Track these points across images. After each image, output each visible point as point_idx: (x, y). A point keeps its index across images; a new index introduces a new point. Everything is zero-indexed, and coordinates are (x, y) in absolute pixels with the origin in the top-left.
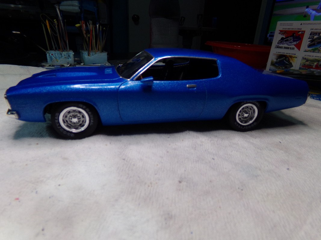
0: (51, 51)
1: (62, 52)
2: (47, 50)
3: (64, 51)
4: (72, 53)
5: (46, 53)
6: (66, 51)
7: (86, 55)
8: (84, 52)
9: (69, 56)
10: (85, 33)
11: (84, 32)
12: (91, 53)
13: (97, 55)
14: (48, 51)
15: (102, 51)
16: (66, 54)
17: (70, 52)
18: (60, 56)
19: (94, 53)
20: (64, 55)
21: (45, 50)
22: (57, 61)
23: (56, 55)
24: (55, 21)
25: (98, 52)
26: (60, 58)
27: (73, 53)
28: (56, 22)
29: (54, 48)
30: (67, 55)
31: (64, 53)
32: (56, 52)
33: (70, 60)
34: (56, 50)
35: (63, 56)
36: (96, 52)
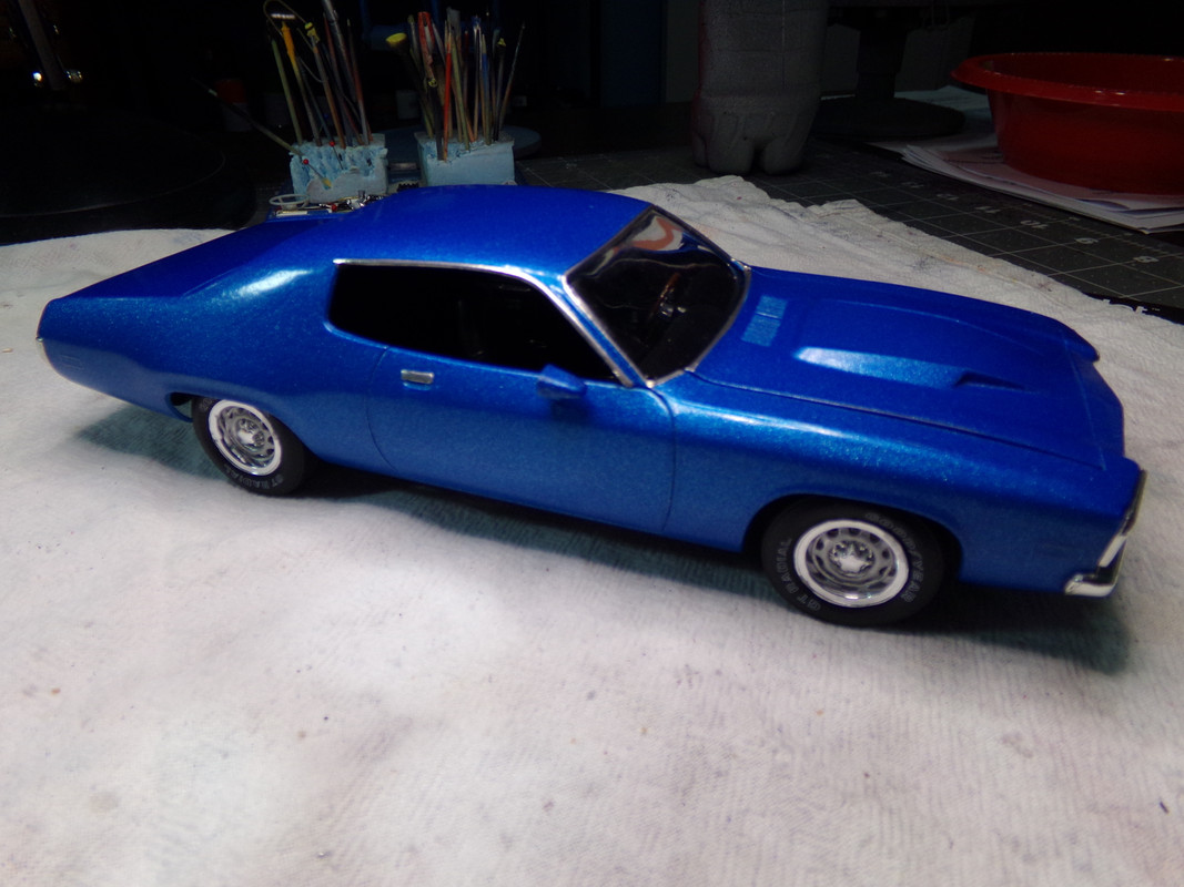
0: (309, 145)
1: (345, 148)
2: (292, 140)
3: (351, 145)
4: (378, 150)
5: (291, 154)
6: (360, 144)
7: (433, 156)
8: (424, 146)
9: (369, 161)
10: (431, 65)
11: (429, 59)
12: (451, 148)
13: (472, 153)
14: (297, 147)
15: (495, 138)
16: (356, 156)
17: (372, 147)
18: (337, 165)
19: (462, 147)
20: (352, 160)
21: (284, 144)
22: (327, 188)
23: (324, 161)
24: (310, 28)
25: (477, 139)
26: (336, 171)
27: (385, 151)
28: (312, 33)
29: (316, 133)
30: (363, 159)
31: (351, 152)
32: (322, 149)
33: (372, 178)
34: (324, 141)
35: (349, 164)
36: (470, 140)
